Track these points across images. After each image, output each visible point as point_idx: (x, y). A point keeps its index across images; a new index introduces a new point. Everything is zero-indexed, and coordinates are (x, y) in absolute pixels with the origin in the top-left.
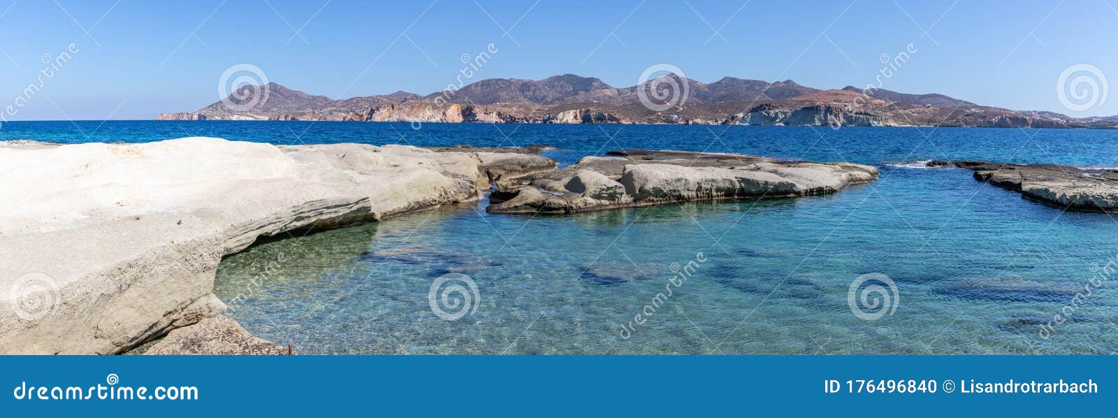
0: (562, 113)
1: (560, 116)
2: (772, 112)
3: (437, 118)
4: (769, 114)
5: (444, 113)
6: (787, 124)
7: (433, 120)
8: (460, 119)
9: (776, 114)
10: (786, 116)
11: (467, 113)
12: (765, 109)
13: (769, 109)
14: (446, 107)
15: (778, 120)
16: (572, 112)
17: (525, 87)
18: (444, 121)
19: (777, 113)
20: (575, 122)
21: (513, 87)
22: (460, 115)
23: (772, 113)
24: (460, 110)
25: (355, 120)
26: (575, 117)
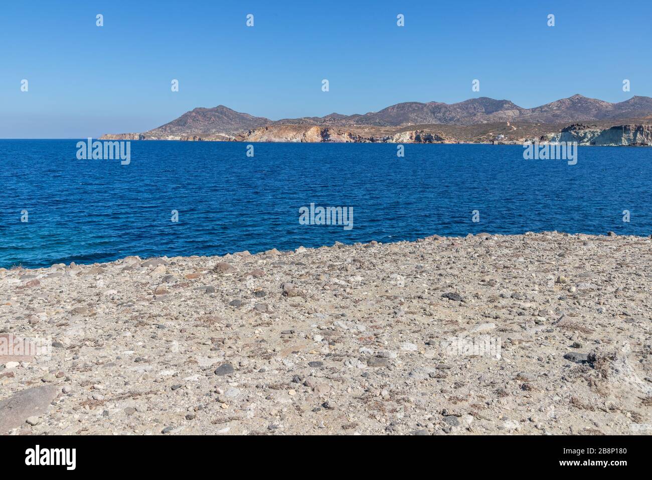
0: (399, 134)
1: (397, 136)
2: (582, 131)
3: (298, 139)
4: (578, 133)
5: (304, 134)
6: (593, 143)
7: (294, 140)
8: (318, 139)
9: (585, 134)
10: (594, 135)
11: (324, 134)
12: (575, 128)
13: (579, 129)
14: (307, 129)
15: (586, 140)
16: (408, 133)
17: (436, 109)
18: (304, 141)
19: (587, 133)
20: (411, 141)
21: (425, 109)
22: (319, 136)
23: (581, 133)
24: (319, 132)
25: (238, 140)
26: (411, 138)
